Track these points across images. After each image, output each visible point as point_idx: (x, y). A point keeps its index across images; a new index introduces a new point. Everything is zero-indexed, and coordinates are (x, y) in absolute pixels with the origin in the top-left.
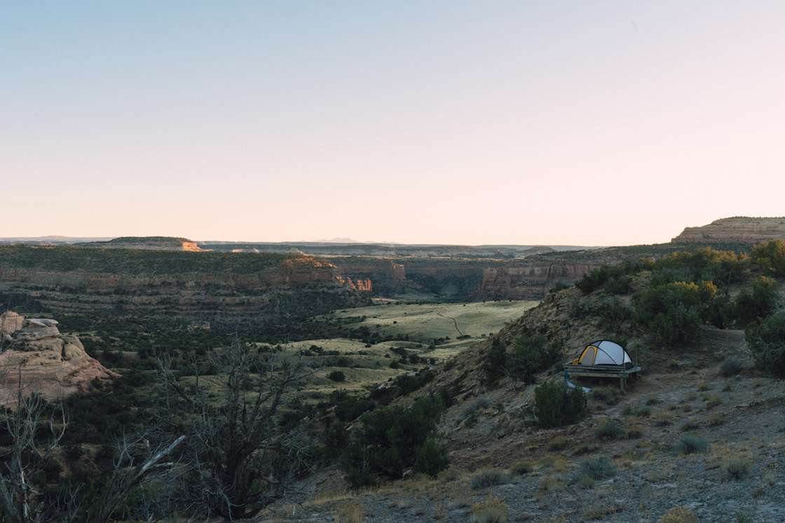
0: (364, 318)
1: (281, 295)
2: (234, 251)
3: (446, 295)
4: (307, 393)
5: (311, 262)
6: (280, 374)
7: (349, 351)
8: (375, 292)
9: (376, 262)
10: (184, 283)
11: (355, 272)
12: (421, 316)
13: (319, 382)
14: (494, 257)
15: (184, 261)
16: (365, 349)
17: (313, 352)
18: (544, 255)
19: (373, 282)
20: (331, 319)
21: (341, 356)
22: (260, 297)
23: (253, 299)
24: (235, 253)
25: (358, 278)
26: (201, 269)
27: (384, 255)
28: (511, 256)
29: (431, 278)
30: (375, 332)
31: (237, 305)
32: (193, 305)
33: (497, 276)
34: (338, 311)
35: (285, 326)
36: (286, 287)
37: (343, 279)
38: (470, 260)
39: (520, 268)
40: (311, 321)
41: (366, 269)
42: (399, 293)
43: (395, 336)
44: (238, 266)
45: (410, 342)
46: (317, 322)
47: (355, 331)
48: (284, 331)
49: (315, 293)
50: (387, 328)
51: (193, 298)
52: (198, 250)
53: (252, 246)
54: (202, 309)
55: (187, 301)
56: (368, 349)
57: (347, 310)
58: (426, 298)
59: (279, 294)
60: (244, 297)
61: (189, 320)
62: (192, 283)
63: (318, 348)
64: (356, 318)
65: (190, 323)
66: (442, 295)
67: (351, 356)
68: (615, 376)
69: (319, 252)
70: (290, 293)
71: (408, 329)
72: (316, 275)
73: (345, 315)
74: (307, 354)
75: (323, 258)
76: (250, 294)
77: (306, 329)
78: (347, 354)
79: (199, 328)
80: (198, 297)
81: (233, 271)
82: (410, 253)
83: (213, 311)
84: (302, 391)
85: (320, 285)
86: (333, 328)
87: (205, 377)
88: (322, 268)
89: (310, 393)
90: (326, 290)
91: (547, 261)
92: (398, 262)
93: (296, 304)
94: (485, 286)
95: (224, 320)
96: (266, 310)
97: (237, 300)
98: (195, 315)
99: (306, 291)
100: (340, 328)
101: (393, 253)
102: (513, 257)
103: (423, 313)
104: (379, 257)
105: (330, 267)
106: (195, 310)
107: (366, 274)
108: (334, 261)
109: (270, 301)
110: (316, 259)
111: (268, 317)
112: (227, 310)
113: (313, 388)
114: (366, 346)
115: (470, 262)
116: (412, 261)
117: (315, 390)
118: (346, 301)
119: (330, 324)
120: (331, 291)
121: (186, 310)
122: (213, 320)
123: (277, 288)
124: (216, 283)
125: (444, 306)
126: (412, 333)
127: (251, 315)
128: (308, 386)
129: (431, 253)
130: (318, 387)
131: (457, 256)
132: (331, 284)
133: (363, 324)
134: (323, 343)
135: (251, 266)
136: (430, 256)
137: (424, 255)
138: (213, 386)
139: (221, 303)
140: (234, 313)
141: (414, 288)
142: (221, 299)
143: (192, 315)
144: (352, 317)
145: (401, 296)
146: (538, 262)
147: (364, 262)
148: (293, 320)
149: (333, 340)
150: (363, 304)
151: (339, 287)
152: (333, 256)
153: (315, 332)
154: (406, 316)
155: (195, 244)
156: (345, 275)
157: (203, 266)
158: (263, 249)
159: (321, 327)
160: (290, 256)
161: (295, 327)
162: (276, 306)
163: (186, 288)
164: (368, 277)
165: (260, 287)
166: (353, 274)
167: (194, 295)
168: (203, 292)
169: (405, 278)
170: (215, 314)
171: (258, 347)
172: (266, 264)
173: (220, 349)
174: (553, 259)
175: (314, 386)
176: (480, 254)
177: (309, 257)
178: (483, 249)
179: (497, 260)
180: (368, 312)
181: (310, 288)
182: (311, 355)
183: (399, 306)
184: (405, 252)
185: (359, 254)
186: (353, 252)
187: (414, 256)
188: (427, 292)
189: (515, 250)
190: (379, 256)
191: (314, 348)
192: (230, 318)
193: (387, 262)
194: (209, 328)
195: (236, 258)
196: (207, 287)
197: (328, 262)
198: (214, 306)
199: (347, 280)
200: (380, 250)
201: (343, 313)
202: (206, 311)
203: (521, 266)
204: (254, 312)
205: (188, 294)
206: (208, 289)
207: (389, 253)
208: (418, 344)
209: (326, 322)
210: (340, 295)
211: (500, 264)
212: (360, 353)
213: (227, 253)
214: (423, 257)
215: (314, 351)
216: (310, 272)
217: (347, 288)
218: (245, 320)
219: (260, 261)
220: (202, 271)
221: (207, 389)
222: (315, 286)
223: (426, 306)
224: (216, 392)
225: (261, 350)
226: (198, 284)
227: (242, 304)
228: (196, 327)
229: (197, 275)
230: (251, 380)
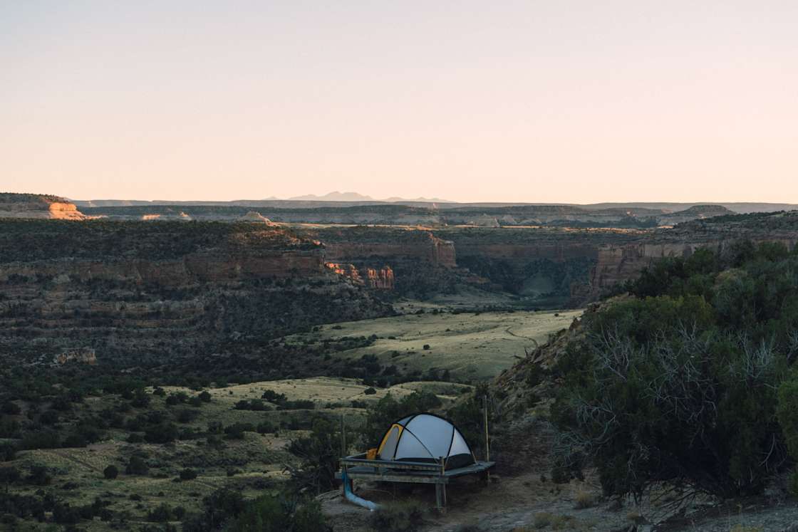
0: (374, 338)
1: (228, 298)
2: (145, 218)
3: (531, 295)
4: (246, 478)
5: (281, 237)
6: (199, 444)
7: (335, 400)
8: (400, 291)
9: (403, 237)
10: (50, 278)
11: (364, 255)
12: (474, 336)
13: (269, 459)
14: (619, 225)
15: (49, 238)
16: (365, 397)
17: (266, 404)
18: (709, 220)
19: (398, 273)
20: (312, 342)
21: (318, 409)
22: (188, 302)
23: (175, 305)
24: (147, 222)
25: (371, 266)
26: (81, 251)
27: (418, 223)
28: (652, 223)
29: (503, 265)
30: (389, 365)
31: (147, 316)
32: (66, 317)
33: (622, 262)
34: (327, 327)
35: (229, 354)
36: (236, 284)
37: (341, 268)
38: (574, 231)
39: (666, 246)
40: (276, 345)
41: (383, 249)
42: (446, 293)
43: (425, 372)
44: (149, 246)
45: (449, 384)
46: (286, 346)
47: (354, 364)
48: (227, 364)
49: (287, 293)
50: (411, 358)
51: (68, 304)
52: (79, 217)
53: (177, 208)
54: (84, 324)
55: (56, 310)
56: (371, 397)
57: (342, 325)
58: (493, 301)
59: (223, 295)
60: (161, 302)
61: (59, 344)
62: (64, 278)
63: (278, 397)
64: (356, 339)
65: (58, 350)
66: (524, 296)
67: (335, 411)
68: (426, 480)
69: (300, 218)
70: (243, 293)
71: (449, 359)
72: (290, 261)
73: (339, 335)
74: (256, 406)
75: (306, 229)
76: (169, 298)
77: (268, 361)
78: (328, 406)
79: (75, 360)
80: (77, 302)
81: (139, 255)
82: (465, 219)
83: (102, 328)
84: (236, 475)
85: (297, 280)
86: (315, 358)
87: (61, 451)
88: (302, 248)
89: (252, 478)
90: (307, 288)
91: (715, 232)
92: (443, 235)
93: (254, 315)
94: (601, 278)
95: (123, 345)
96: (198, 325)
97: (147, 307)
98: (71, 335)
99: (273, 290)
100: (328, 358)
101: (435, 219)
102: (656, 225)
103: (479, 330)
104: (407, 228)
105: (315, 245)
106: (70, 326)
107: (385, 258)
108: (324, 234)
109: (207, 308)
110: (292, 231)
111: (203, 339)
112: (128, 326)
113: (259, 470)
114: (367, 392)
115: (574, 235)
116: (468, 233)
117: (261, 474)
118: (345, 309)
119: (310, 351)
120: (319, 291)
121: (56, 326)
122: (104, 344)
123: (220, 286)
124: (110, 278)
125: (520, 316)
126: (457, 366)
127: (173, 335)
128: (251, 466)
129: (506, 218)
130: (267, 467)
131: (550, 225)
132: (316, 278)
133: (369, 350)
134: (290, 386)
135: (173, 245)
136: (502, 223)
137: (491, 223)
138: (76, 467)
139: (119, 314)
140: (142, 331)
141: (471, 284)
142: (118, 306)
143: (65, 335)
144: (351, 338)
145: (449, 298)
146: (699, 235)
147: (380, 235)
148: (244, 344)
149: (308, 381)
150: (375, 313)
151: (331, 283)
152: (324, 226)
153: (283, 365)
154: (448, 335)
155: (74, 208)
156: (345, 260)
157: (84, 247)
158: (196, 213)
159: (292, 357)
160: (242, 227)
161: (246, 356)
162: (216, 318)
163: (54, 288)
164: (388, 263)
165: (189, 284)
166: (360, 258)
167: (70, 298)
168: (84, 294)
169: (455, 265)
170: (108, 333)
171: (168, 394)
172: (199, 243)
173: (97, 399)
174: (726, 229)
175: (262, 467)
176: (594, 220)
177: (277, 228)
178: (601, 211)
179: (624, 231)
180: (382, 327)
181: (278, 284)
182: (262, 408)
183: (438, 318)
184: (457, 218)
185: (371, 222)
186: (361, 218)
187: (473, 223)
188: (497, 292)
189: (660, 211)
190: (409, 225)
191: (269, 395)
192: (135, 341)
193: (421, 237)
194: (93, 358)
195: (146, 232)
196: (92, 284)
197: (316, 238)
198: (105, 319)
199: (348, 271)
200: (411, 213)
201: (336, 332)
202: (90, 329)
203: (667, 241)
204: (179, 330)
205: (57, 297)
206: (95, 288)
207: (427, 219)
208: (465, 386)
209: (303, 347)
210: (334, 298)
211: (632, 238)
212: (355, 404)
213: (130, 223)
214: (489, 226)
215: (270, 401)
216: (280, 256)
217: (348, 285)
218: (163, 344)
219: (189, 236)
220: (83, 255)
221: (62, 473)
222: (289, 281)
223: (488, 318)
224: (78, 478)
225: (172, 400)
226: (75, 280)
227: (156, 314)
228: (70, 357)
229: (74, 262)
230: (145, 456)
